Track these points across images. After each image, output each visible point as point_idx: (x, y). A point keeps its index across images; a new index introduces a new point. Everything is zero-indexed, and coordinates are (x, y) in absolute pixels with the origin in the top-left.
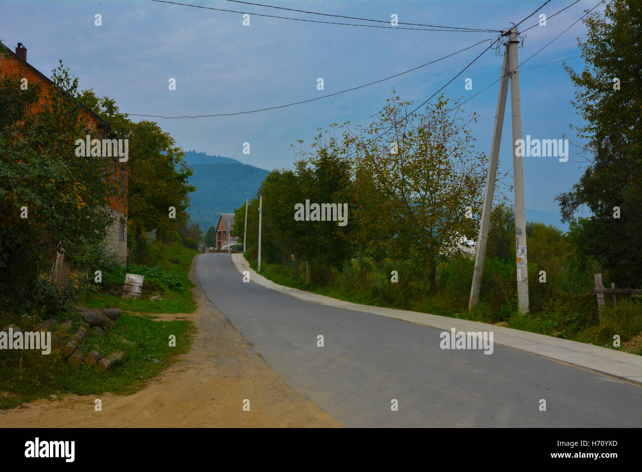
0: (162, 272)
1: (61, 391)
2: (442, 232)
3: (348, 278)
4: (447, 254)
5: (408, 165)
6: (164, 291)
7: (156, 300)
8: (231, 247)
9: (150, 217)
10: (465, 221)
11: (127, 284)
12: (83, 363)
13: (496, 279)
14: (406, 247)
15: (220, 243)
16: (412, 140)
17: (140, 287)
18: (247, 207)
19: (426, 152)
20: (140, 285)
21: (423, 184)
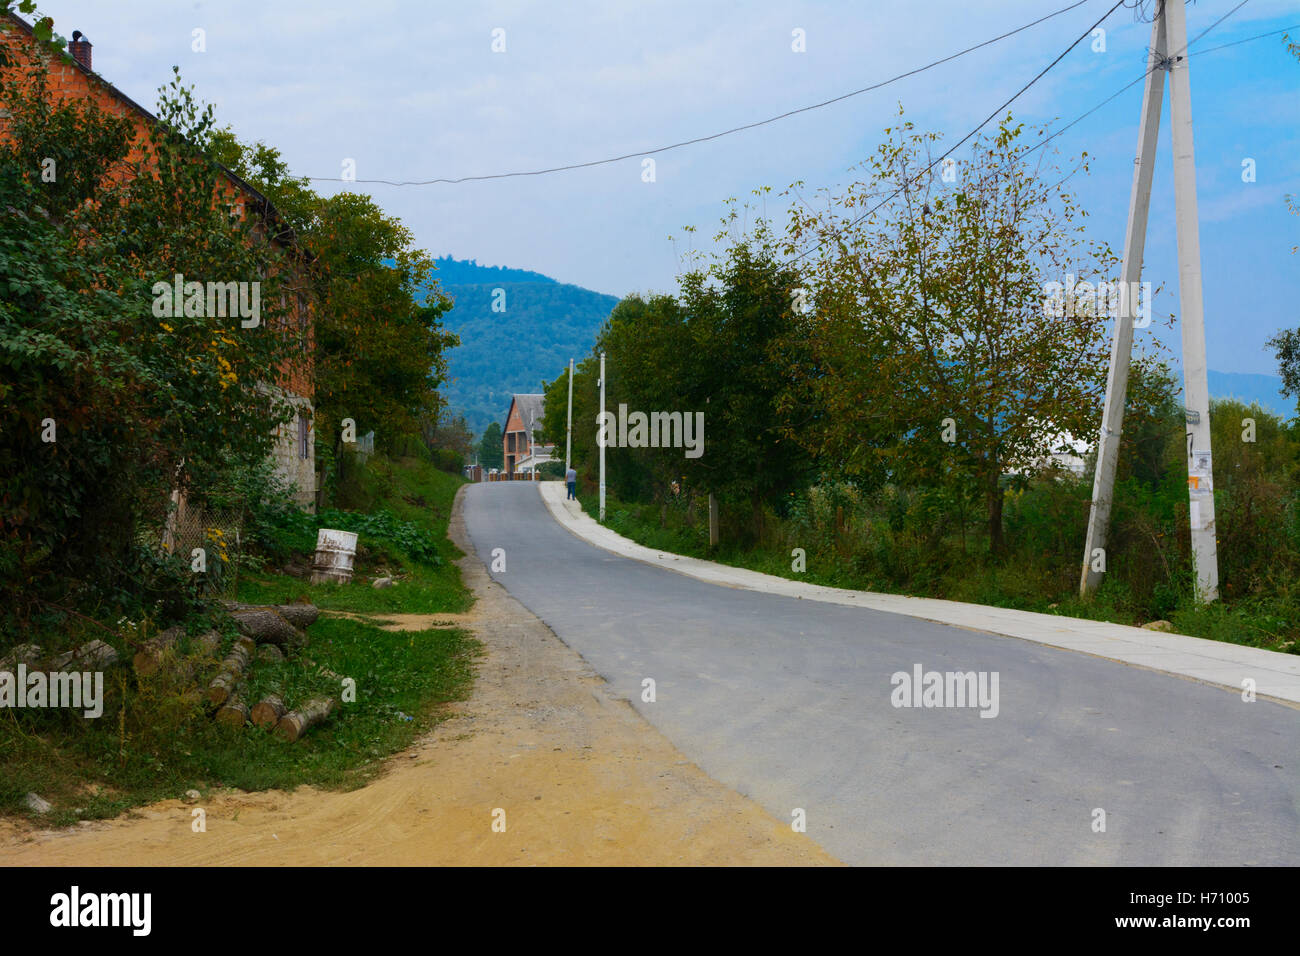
0: (395, 526)
1: (208, 782)
2: (1015, 424)
3: (803, 529)
4: (1027, 472)
5: (936, 274)
6: (401, 567)
7: (385, 585)
8: (537, 467)
9: (363, 406)
10: (1067, 398)
11: (322, 552)
12: (248, 722)
13: (1142, 526)
14: (935, 459)
15: (512, 459)
16: (945, 220)
17: (350, 557)
18: (571, 377)
19: (976, 245)
20: (350, 553)
21: (971, 317)
